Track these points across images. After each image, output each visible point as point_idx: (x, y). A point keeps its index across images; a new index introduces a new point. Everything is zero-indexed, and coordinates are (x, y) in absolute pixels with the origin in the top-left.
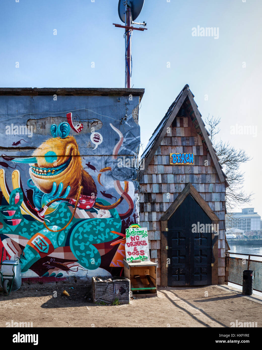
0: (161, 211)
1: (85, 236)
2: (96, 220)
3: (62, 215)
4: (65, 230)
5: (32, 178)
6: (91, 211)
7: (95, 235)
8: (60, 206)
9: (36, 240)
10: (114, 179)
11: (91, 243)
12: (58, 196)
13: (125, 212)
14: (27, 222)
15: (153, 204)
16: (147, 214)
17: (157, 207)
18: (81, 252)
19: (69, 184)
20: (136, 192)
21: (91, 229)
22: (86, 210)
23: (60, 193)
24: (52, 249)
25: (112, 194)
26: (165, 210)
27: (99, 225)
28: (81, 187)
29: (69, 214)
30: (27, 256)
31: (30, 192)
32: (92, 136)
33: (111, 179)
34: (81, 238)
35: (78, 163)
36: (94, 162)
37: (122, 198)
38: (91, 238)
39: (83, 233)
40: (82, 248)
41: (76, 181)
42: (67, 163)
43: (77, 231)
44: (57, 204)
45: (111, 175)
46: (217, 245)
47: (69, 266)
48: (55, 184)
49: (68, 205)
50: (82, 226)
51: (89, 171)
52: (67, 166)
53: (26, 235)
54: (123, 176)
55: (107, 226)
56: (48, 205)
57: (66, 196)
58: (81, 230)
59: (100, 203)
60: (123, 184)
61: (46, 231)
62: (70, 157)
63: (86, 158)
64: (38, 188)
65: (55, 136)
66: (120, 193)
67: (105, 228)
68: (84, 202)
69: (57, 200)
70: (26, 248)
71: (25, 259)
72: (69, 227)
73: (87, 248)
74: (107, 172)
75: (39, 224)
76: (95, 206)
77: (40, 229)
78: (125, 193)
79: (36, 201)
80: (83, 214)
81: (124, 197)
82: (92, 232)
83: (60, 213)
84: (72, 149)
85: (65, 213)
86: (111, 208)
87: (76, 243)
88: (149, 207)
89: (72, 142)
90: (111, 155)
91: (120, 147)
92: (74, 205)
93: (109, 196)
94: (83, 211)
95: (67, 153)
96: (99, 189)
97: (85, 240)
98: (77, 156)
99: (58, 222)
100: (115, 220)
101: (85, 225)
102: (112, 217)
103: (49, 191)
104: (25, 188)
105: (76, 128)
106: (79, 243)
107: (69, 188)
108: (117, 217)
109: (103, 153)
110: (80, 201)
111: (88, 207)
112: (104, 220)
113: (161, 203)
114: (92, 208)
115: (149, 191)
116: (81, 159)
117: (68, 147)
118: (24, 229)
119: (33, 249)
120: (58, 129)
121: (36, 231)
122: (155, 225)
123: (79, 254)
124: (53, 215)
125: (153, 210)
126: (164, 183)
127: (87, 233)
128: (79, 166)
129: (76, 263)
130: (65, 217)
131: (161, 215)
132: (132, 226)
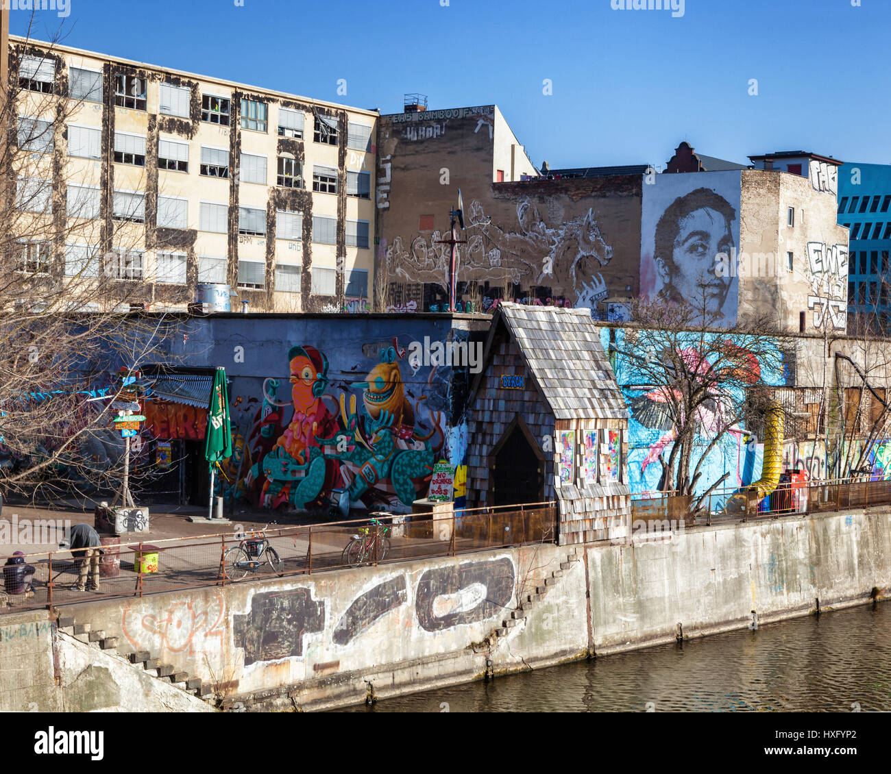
0: (491, 444)
1: (404, 468)
2: (413, 452)
3: (386, 444)
4: (388, 460)
5: (366, 404)
6: (409, 442)
7: (412, 468)
8: (385, 435)
9: (365, 469)
10: (429, 408)
11: (408, 476)
12: (383, 424)
13: (437, 445)
14: (359, 449)
15: (484, 435)
16: (478, 446)
17: (488, 438)
18: (400, 485)
19: (393, 412)
20: (447, 424)
21: (409, 461)
22: (406, 440)
23: (386, 420)
24: (377, 480)
25: (426, 424)
26: (494, 443)
27: (415, 457)
28: (402, 416)
29: (391, 444)
30: (357, 485)
31: (363, 418)
33: (426, 408)
34: (400, 470)
35: (401, 390)
36: (413, 390)
37: (435, 430)
38: (409, 471)
39: (402, 465)
40: (401, 481)
41: (399, 408)
42: (392, 389)
43: (398, 463)
44: (383, 431)
45: (426, 404)
46: (543, 492)
47: (390, 499)
48: (382, 411)
49: (391, 433)
50: (402, 457)
51: (409, 398)
52: (389, 395)
53: (357, 463)
54: (437, 406)
55: (422, 460)
56: (376, 433)
57: (390, 423)
58: (400, 461)
59: (417, 434)
60: (436, 413)
61: (373, 460)
62: (394, 383)
63: (408, 385)
64: (369, 415)
65: (384, 362)
66: (434, 424)
67: (420, 461)
68: (404, 431)
69: (383, 428)
70: (357, 477)
71: (357, 488)
72: (391, 458)
73: (405, 482)
74: (424, 401)
75: (369, 452)
76: (413, 436)
77: (369, 458)
78: (438, 424)
79: (367, 428)
80: (403, 445)
81: (437, 428)
82: (409, 465)
83: (385, 442)
84: (395, 375)
85: (389, 442)
86: (425, 440)
87: (397, 476)
88: (480, 437)
89: (396, 368)
90: (427, 383)
91: (434, 374)
92: (396, 435)
93: (423, 426)
94: (403, 441)
95: (391, 380)
96: (417, 419)
97: (403, 473)
98: (400, 383)
99: (383, 451)
100: (429, 454)
101: (404, 457)
102: (427, 449)
103: (377, 418)
104: (360, 414)
105: (400, 353)
106: (399, 475)
107: (393, 416)
108: (431, 450)
109: (420, 380)
110: (400, 431)
111: (407, 437)
112: (419, 453)
113: (492, 435)
114: (409, 439)
115: (480, 419)
116: (403, 385)
117: (393, 373)
118: (357, 457)
119: (363, 478)
120: (386, 355)
121: (366, 460)
122: (485, 460)
123: (398, 488)
124: (379, 443)
125: (483, 443)
126: (496, 409)
127: (405, 465)
128: (401, 393)
129: (395, 497)
130: (389, 447)
131: (490, 449)
132: (441, 461)
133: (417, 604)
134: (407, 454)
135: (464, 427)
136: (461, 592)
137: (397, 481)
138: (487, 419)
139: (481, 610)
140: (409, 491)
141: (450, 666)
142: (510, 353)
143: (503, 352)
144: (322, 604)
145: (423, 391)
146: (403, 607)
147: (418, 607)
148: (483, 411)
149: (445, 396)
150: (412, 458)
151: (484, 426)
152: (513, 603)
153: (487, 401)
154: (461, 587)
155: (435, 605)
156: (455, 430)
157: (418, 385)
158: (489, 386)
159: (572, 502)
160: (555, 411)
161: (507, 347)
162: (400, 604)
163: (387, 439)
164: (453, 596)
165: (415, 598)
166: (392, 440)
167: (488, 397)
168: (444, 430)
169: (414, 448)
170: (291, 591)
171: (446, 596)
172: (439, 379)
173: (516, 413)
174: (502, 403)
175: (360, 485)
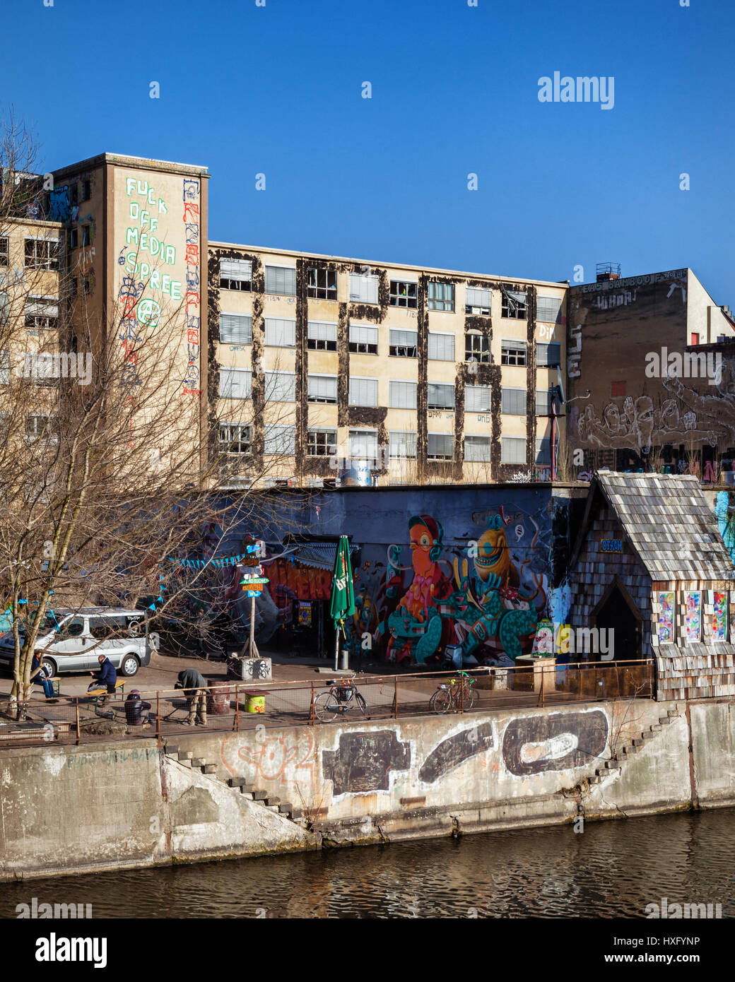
0: (592, 605)
1: (511, 627)
2: (519, 611)
3: (495, 604)
4: (496, 619)
5: (476, 567)
6: (515, 602)
7: (518, 627)
8: (494, 595)
9: (477, 627)
10: (532, 571)
11: (515, 634)
12: (492, 586)
13: (539, 605)
14: (470, 608)
15: (586, 596)
16: (580, 607)
17: (589, 599)
18: (508, 642)
19: (500, 575)
20: (549, 586)
21: (515, 619)
22: (512, 601)
23: (494, 582)
24: (487, 638)
25: (531, 586)
26: (595, 603)
27: (520, 616)
28: (508, 578)
29: (499, 604)
30: (470, 642)
31: (474, 580)
32: (517, 528)
33: (530, 571)
34: (507, 628)
35: (507, 555)
36: (518, 554)
37: (538, 591)
38: (515, 629)
39: (509, 624)
40: (508, 639)
41: (505, 572)
42: (499, 553)
43: (505, 622)
44: (491, 593)
45: (530, 567)
46: (641, 650)
47: (499, 655)
48: (490, 574)
49: (499, 595)
50: (508, 617)
51: (514, 562)
52: (497, 558)
53: (469, 621)
54: (539, 568)
55: (528, 619)
56: (486, 594)
57: (498, 585)
58: (508, 620)
59: (522, 595)
60: (538, 576)
61: (483, 619)
62: (501, 548)
63: (513, 549)
64: (480, 578)
65: (492, 528)
66: (537, 586)
67: (525, 620)
68: (510, 593)
69: (492, 590)
70: (470, 634)
71: (469, 644)
72: (499, 617)
73: (512, 640)
74: (528, 564)
75: (479, 611)
76: (518, 598)
77: (479, 617)
78: (540, 586)
79: (478, 590)
80: (509, 605)
81: (539, 589)
82: (515, 624)
83: (493, 602)
84: (502, 541)
85: (497, 603)
86: (529, 601)
87: (504, 634)
88: (582, 599)
89: (502, 534)
90: (530, 548)
91: (536, 539)
92: (503, 595)
93: (528, 588)
94: (509, 602)
95: (498, 545)
96: (522, 581)
97: (510, 631)
98: (506, 548)
99: (492, 611)
100: (533, 614)
101: (511, 616)
102: (531, 609)
103: (486, 580)
104: (471, 577)
105: (506, 520)
106: (507, 633)
107: (500, 579)
108: (534, 609)
109: (524, 545)
110: (507, 592)
111: (513, 598)
112: (524, 612)
113: (593, 596)
114: (515, 600)
115: (582, 581)
116: (509, 550)
117: (500, 539)
118: (469, 616)
119: (474, 635)
120: (494, 522)
121: (477, 619)
122: (587, 620)
123: (506, 644)
124: (488, 604)
125: (585, 603)
126: (596, 572)
127: (512, 624)
128: (507, 558)
129: (504, 653)
130: (497, 607)
131: (591, 609)
132: (544, 620)
133: (504, 750)
134: (514, 614)
135: (566, 589)
136: (551, 740)
137: (505, 638)
138: (588, 581)
139: (572, 759)
140: (515, 647)
141: (538, 808)
142: (609, 518)
143: (602, 518)
144: (407, 745)
145: (527, 555)
146: (489, 752)
147: (505, 752)
148: (585, 573)
149: (547, 560)
150: (517, 618)
151: (586, 587)
152: (606, 754)
153: (587, 564)
154: (550, 736)
155: (523, 751)
156: (557, 591)
157: (522, 550)
158: (589, 550)
159: (671, 660)
160: (651, 573)
161: (606, 513)
162: (486, 749)
163: (496, 599)
164: (542, 744)
165: (502, 744)
166: (500, 601)
167: (589, 560)
168: (546, 592)
169: (520, 608)
170: (377, 732)
171: (535, 744)
172: (540, 544)
173: (615, 575)
174: (602, 566)
175: (472, 642)
